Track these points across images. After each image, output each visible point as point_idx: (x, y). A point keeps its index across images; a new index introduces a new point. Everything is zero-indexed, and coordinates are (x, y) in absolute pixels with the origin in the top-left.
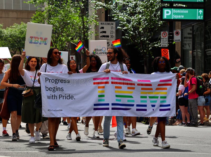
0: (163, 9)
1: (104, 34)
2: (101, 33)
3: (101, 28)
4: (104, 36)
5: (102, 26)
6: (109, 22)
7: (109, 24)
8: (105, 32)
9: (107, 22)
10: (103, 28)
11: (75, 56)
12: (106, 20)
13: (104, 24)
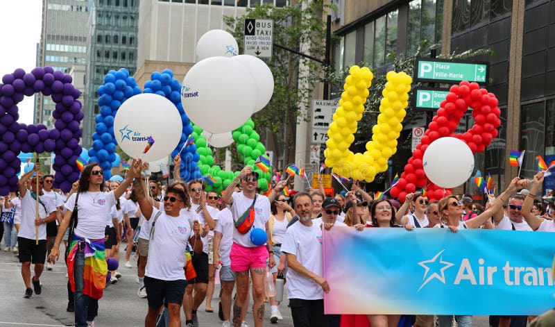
0: (418, 91)
1: (321, 121)
2: (316, 118)
3: (316, 111)
4: (320, 124)
5: (318, 107)
6: (328, 102)
7: (329, 104)
8: (322, 117)
9: (326, 101)
10: (319, 110)
11: (272, 152)
12: (326, 97)
13: (321, 104)
